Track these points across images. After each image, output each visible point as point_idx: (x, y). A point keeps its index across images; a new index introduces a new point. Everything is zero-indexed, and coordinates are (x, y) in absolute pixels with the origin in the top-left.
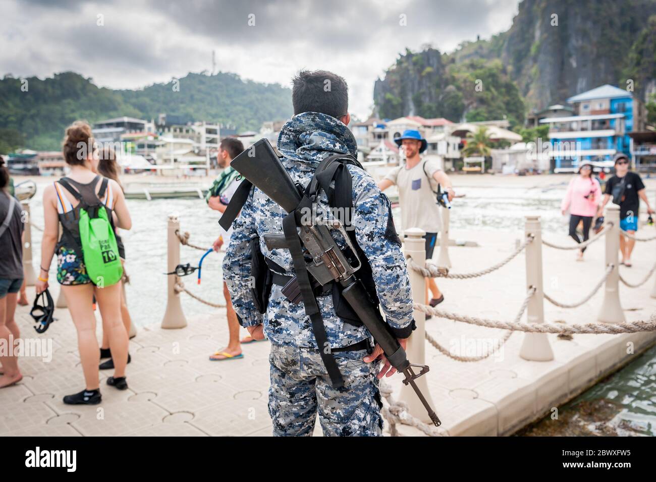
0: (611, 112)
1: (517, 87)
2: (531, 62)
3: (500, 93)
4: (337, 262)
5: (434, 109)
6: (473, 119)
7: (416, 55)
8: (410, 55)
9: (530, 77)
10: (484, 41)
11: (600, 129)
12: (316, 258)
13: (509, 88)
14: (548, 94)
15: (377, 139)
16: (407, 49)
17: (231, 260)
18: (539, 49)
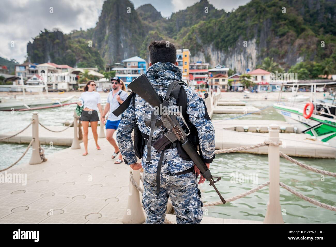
0: (138, 67)
1: (100, 53)
2: (105, 44)
3: (93, 56)
4: (179, 131)
5: (61, 60)
6: (80, 66)
7: (51, 33)
8: (47, 32)
9: (105, 50)
10: (84, 31)
11: (135, 74)
12: (169, 130)
13: (96, 54)
14: (113, 57)
15: (31, 73)
16: (45, 29)
17: (121, 134)
18: (108, 38)
